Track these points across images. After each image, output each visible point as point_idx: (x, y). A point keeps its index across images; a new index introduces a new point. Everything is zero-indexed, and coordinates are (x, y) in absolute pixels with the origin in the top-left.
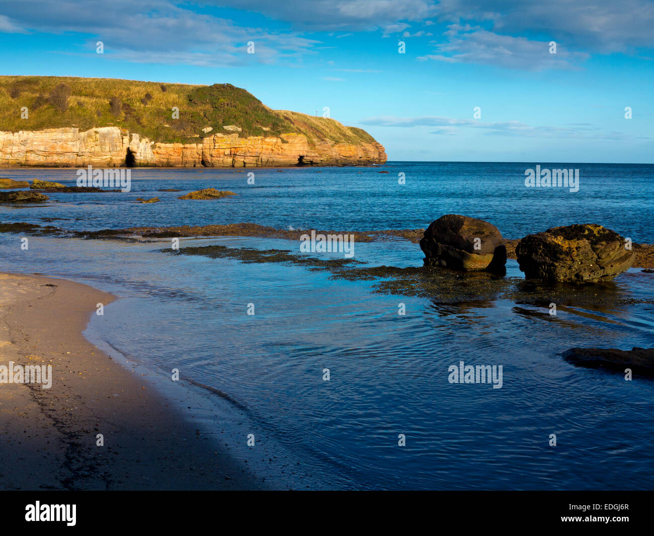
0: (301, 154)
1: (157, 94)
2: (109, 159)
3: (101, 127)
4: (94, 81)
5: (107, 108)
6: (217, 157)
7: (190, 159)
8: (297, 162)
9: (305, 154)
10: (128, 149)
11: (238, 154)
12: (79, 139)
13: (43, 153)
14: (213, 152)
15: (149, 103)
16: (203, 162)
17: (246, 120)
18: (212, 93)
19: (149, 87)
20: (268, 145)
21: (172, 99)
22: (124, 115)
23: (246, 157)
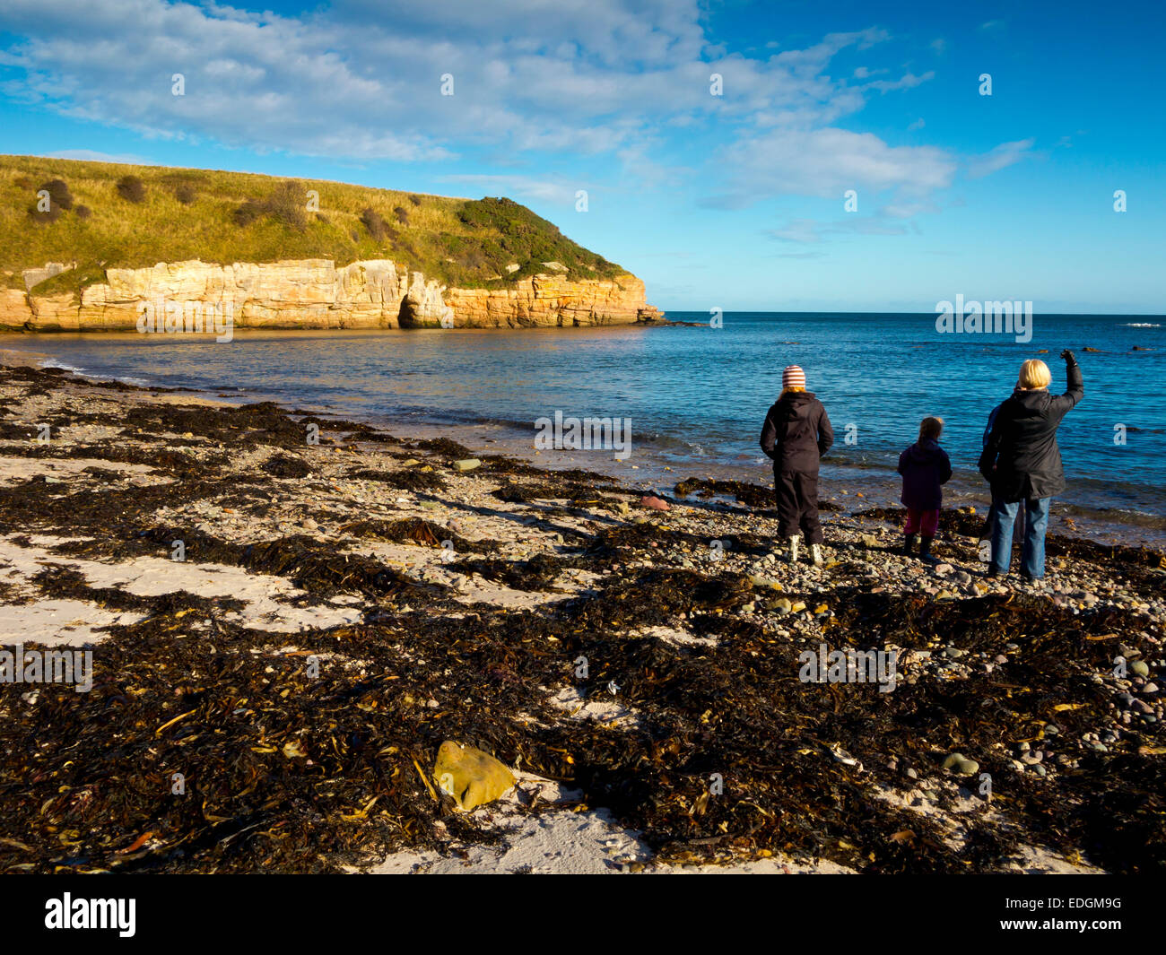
0: (642, 307)
1: (411, 209)
2: (379, 316)
3: (366, 260)
5: (362, 227)
6: (540, 312)
7: (502, 315)
8: (636, 319)
9: (645, 306)
10: (405, 298)
11: (569, 307)
12: (336, 280)
13: (275, 304)
14: (534, 303)
15: (408, 222)
16: (520, 320)
18: (491, 212)
20: (602, 293)
21: (436, 218)
22: (388, 240)
23: (578, 312)
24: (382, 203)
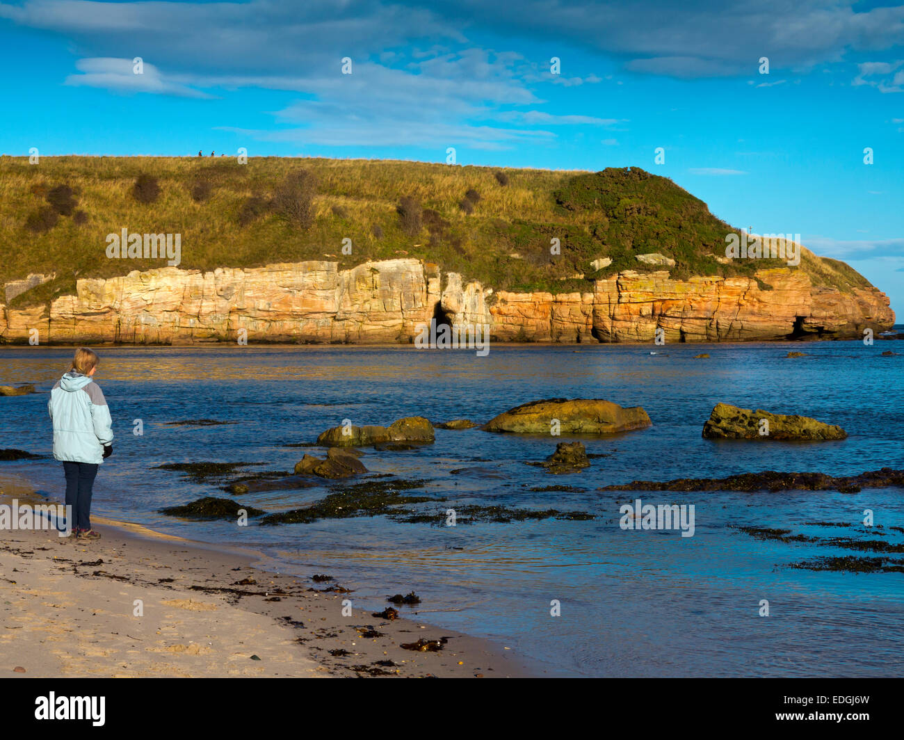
0: (800, 313)
1: (490, 191)
2: (400, 327)
3: (383, 260)
4: (357, 164)
5: (392, 219)
6: (625, 321)
7: (568, 325)
8: (791, 330)
9: (808, 312)
10: (438, 305)
11: (669, 313)
12: (338, 285)
13: (265, 314)
14: (617, 310)
15: (474, 208)
16: (595, 332)
17: (681, 243)
18: (604, 188)
19: (471, 176)
20: (731, 293)
21: (521, 201)
22: (427, 233)
23: (686, 321)
24: (452, 186)
